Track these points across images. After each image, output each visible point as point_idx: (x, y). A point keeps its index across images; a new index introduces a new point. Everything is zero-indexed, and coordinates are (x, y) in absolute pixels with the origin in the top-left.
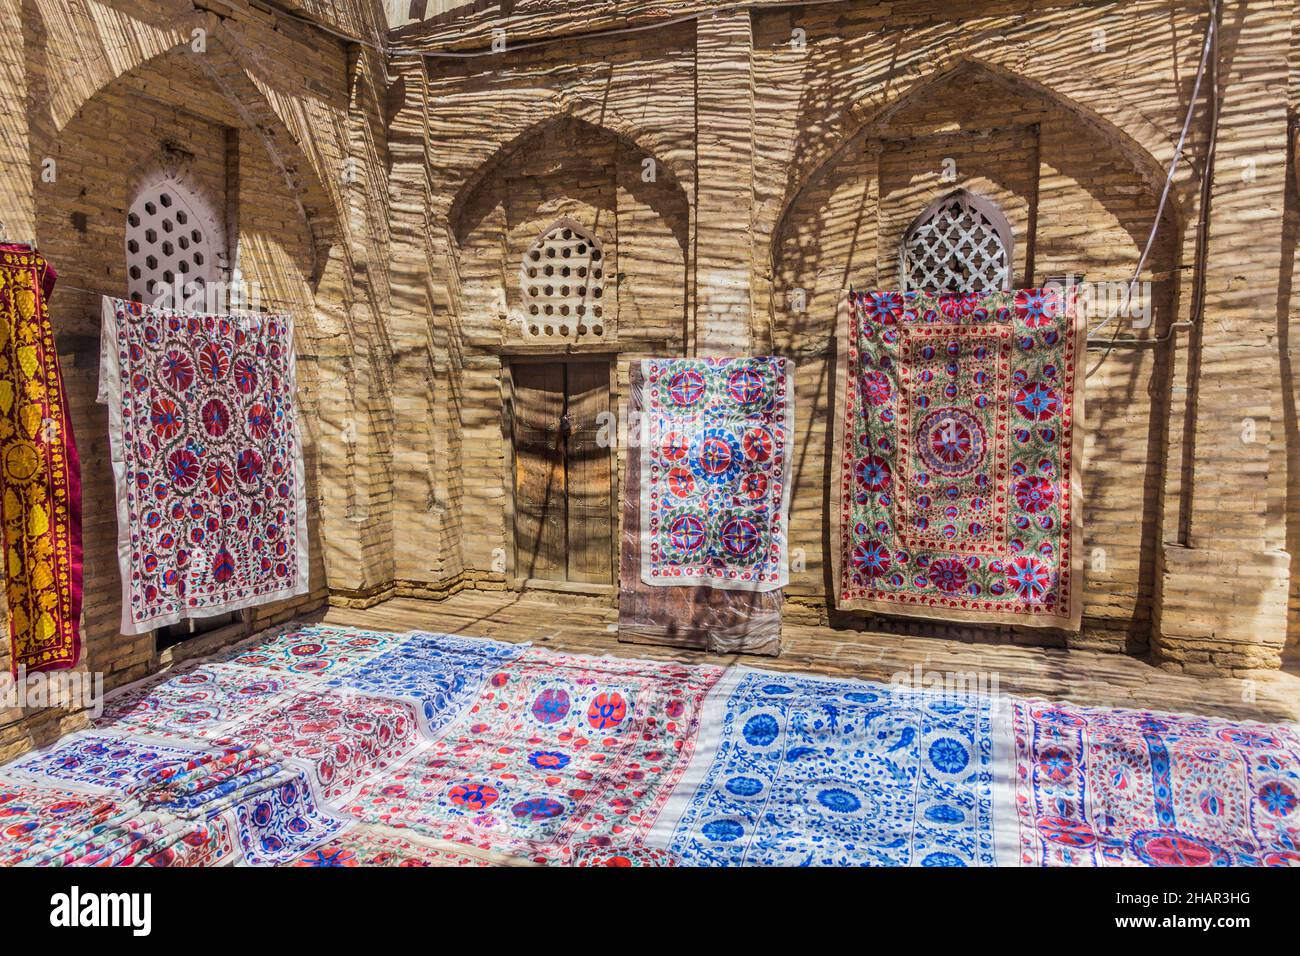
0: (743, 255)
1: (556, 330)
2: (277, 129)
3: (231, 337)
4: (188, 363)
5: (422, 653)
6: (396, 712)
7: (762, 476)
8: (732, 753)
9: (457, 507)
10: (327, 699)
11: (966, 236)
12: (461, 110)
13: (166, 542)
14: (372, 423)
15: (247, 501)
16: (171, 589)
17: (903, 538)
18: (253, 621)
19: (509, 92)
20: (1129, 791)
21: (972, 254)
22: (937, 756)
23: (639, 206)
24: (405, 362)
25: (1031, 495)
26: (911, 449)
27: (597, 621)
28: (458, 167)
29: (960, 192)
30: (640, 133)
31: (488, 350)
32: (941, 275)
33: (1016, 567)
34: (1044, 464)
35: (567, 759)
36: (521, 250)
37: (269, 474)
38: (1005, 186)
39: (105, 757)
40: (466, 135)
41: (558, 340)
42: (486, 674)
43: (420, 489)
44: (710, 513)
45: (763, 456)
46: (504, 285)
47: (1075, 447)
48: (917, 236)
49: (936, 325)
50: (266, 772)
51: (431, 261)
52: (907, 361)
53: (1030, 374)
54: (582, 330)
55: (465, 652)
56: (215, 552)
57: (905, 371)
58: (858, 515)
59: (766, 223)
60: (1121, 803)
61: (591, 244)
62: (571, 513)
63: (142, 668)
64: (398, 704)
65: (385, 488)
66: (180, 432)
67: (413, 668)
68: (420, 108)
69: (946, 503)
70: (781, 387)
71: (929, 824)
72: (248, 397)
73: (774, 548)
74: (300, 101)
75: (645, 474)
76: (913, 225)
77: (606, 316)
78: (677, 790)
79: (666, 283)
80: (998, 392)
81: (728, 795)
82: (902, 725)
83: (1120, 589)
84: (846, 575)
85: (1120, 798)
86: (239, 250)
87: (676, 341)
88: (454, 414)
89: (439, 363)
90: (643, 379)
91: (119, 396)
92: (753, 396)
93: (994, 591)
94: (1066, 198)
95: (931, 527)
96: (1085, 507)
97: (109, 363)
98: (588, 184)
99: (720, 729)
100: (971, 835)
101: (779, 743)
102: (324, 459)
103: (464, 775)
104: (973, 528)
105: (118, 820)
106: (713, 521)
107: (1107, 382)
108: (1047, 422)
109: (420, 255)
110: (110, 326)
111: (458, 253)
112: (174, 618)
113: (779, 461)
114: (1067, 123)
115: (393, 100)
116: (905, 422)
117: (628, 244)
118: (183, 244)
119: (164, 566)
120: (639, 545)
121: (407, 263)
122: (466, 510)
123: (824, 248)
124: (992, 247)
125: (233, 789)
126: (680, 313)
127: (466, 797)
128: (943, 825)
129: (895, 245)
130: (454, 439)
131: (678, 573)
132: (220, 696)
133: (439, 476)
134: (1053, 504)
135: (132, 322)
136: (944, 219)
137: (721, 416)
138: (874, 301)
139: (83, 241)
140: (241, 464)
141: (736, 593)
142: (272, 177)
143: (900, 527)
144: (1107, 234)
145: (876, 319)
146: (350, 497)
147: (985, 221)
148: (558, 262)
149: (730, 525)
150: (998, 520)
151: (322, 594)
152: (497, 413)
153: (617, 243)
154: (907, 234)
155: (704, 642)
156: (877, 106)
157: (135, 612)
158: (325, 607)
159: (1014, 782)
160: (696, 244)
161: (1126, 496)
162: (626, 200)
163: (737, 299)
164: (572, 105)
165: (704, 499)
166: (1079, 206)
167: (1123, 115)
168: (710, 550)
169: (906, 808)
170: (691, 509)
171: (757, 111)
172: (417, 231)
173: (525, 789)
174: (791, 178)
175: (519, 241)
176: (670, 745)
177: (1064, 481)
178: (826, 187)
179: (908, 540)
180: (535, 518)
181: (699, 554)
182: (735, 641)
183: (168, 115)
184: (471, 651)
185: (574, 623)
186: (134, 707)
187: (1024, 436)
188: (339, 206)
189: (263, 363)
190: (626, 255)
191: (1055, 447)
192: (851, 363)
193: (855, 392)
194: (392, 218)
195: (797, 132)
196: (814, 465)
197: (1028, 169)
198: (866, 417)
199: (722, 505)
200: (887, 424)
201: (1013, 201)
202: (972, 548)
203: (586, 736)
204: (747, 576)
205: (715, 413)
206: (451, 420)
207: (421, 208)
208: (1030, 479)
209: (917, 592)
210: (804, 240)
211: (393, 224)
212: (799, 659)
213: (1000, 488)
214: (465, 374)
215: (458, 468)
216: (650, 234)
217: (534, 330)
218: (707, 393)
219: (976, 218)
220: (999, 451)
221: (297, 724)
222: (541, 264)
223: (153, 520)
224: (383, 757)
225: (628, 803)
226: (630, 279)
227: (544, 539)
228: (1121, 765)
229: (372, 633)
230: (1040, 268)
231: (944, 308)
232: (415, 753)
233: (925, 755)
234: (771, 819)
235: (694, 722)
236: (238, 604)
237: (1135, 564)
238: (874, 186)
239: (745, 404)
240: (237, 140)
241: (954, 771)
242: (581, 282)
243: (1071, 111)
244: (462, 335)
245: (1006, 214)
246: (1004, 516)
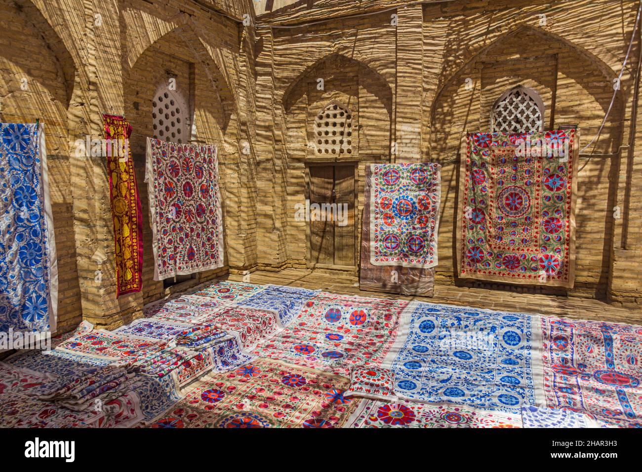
0: (417, 117)
1: (330, 151)
2: (211, 63)
3: (194, 154)
4: (178, 166)
5: (274, 293)
6: (268, 315)
7: (426, 217)
8: (414, 336)
9: (285, 231)
10: (238, 310)
11: (522, 107)
12: (288, 52)
13: (170, 242)
14: (248, 193)
15: (199, 225)
16: (172, 262)
17: (490, 246)
18: (200, 278)
19: (310, 43)
20: (594, 354)
21: (525, 115)
22: (506, 338)
23: (369, 95)
24: (262, 166)
25: (551, 226)
26: (495, 205)
27: (349, 282)
28: (286, 78)
29: (519, 86)
30: (370, 61)
31: (299, 160)
32: (510, 125)
33: (544, 258)
34: (557, 211)
35: (342, 337)
36: (314, 115)
37: (208, 214)
38: (540, 83)
39: (153, 328)
40: (290, 63)
41: (330, 156)
42: (304, 302)
43: (269, 222)
44: (402, 233)
45: (426, 208)
46: (306, 130)
47: (572, 204)
48: (498, 106)
49: (507, 148)
50: (222, 335)
51: (274, 120)
52: (493, 165)
53: (551, 170)
54: (342, 151)
55: (293, 293)
56: (188, 247)
57: (492, 169)
58: (469, 235)
59: (428, 102)
60: (590, 359)
61: (346, 112)
62: (336, 234)
63: (158, 295)
64: (269, 312)
65: (253, 222)
66: (175, 195)
67: (272, 299)
68: (270, 51)
69: (511, 229)
70: (435, 176)
71: (503, 366)
72: (200, 180)
73: (431, 249)
74: (220, 50)
75: (372, 216)
76: (497, 102)
77: (353, 144)
78: (391, 350)
79: (381, 130)
80: (536, 179)
81: (414, 352)
82: (491, 325)
83: (593, 269)
84: (464, 262)
85: (589, 357)
86: (195, 116)
87: (385, 156)
88: (284, 189)
89: (278, 166)
90: (371, 173)
91: (153, 180)
92: (422, 181)
93: (533, 270)
94: (570, 88)
95: (504, 240)
96: (577, 232)
97: (149, 166)
98: (345, 84)
99: (408, 326)
100: (522, 370)
101: (435, 332)
102: (228, 209)
103: (299, 341)
104: (524, 241)
105: (169, 349)
106: (403, 236)
107: (588, 173)
108: (559, 192)
109: (269, 117)
110: (149, 150)
111: (286, 116)
112: (173, 274)
113: (434, 210)
114: (571, 54)
115: (258, 48)
116: (492, 192)
117: (364, 112)
118: (173, 114)
119: (169, 252)
120: (369, 247)
121: (264, 121)
122: (288, 232)
123: (455, 113)
124: (534, 112)
125: (210, 340)
126: (388, 143)
127: (302, 349)
128: (509, 366)
129: (488, 111)
130: (284, 200)
131: (387, 260)
132: (193, 307)
133: (277, 217)
134: (561, 230)
135: (157, 148)
136: (511, 99)
137: (407, 190)
138: (478, 137)
139: (137, 114)
140: (197, 210)
141: (413, 269)
142: (208, 84)
143: (489, 241)
144: (590, 105)
145: (479, 145)
146: (239, 225)
147: (531, 99)
148: (331, 120)
149: (411, 239)
150: (536, 237)
151: (227, 268)
152: (303, 189)
153: (358, 111)
154: (494, 106)
155: (399, 290)
156: (481, 47)
157: (159, 271)
158: (228, 274)
159: (541, 350)
160: (396, 112)
161: (596, 226)
162: (363, 92)
163: (415, 137)
164: (339, 49)
165: (399, 227)
166: (576, 92)
167: (597, 50)
168: (402, 250)
169: (493, 359)
170: (393, 231)
171: (425, 50)
172: (268, 107)
173: (326, 347)
174: (440, 81)
175: (313, 111)
176: (386, 332)
177: (567, 219)
178: (456, 85)
179: (493, 246)
180: (320, 236)
181: (397, 251)
182: (413, 290)
183: (168, 58)
184: (295, 293)
185: (339, 282)
186: (158, 311)
187: (548, 199)
188: (235, 96)
189: (206, 166)
190: (363, 117)
191: (563, 203)
192: (467, 166)
193: (469, 179)
194: (257, 101)
195: (443, 60)
196: (449, 212)
197: (552, 75)
198: (474, 190)
199: (407, 230)
200: (484, 193)
201: (544, 90)
202: (523, 250)
203: (349, 328)
204: (419, 261)
205: (404, 188)
206: (283, 192)
207: (270, 96)
208: (550, 218)
209: (497, 270)
210: (446, 109)
211: (258, 103)
212: (443, 298)
213: (537, 223)
214: (289, 171)
215: (285, 213)
216: (374, 107)
217: (320, 151)
218: (401, 179)
219: (527, 98)
220: (536, 205)
221: (228, 319)
222: (323, 121)
223: (165, 233)
224: (264, 334)
225: (371, 354)
226: (364, 128)
227: (323, 246)
228: (590, 343)
229: (250, 285)
230: (557, 121)
231: (511, 141)
232: (276, 333)
233: (501, 338)
234: (433, 361)
235: (397, 323)
236: (196, 270)
237: (600, 258)
238: (479, 84)
239: (418, 184)
240: (194, 68)
241: (514, 345)
242: (342, 129)
243: (573, 48)
244: (287, 153)
245: (541, 96)
246: (538, 235)
